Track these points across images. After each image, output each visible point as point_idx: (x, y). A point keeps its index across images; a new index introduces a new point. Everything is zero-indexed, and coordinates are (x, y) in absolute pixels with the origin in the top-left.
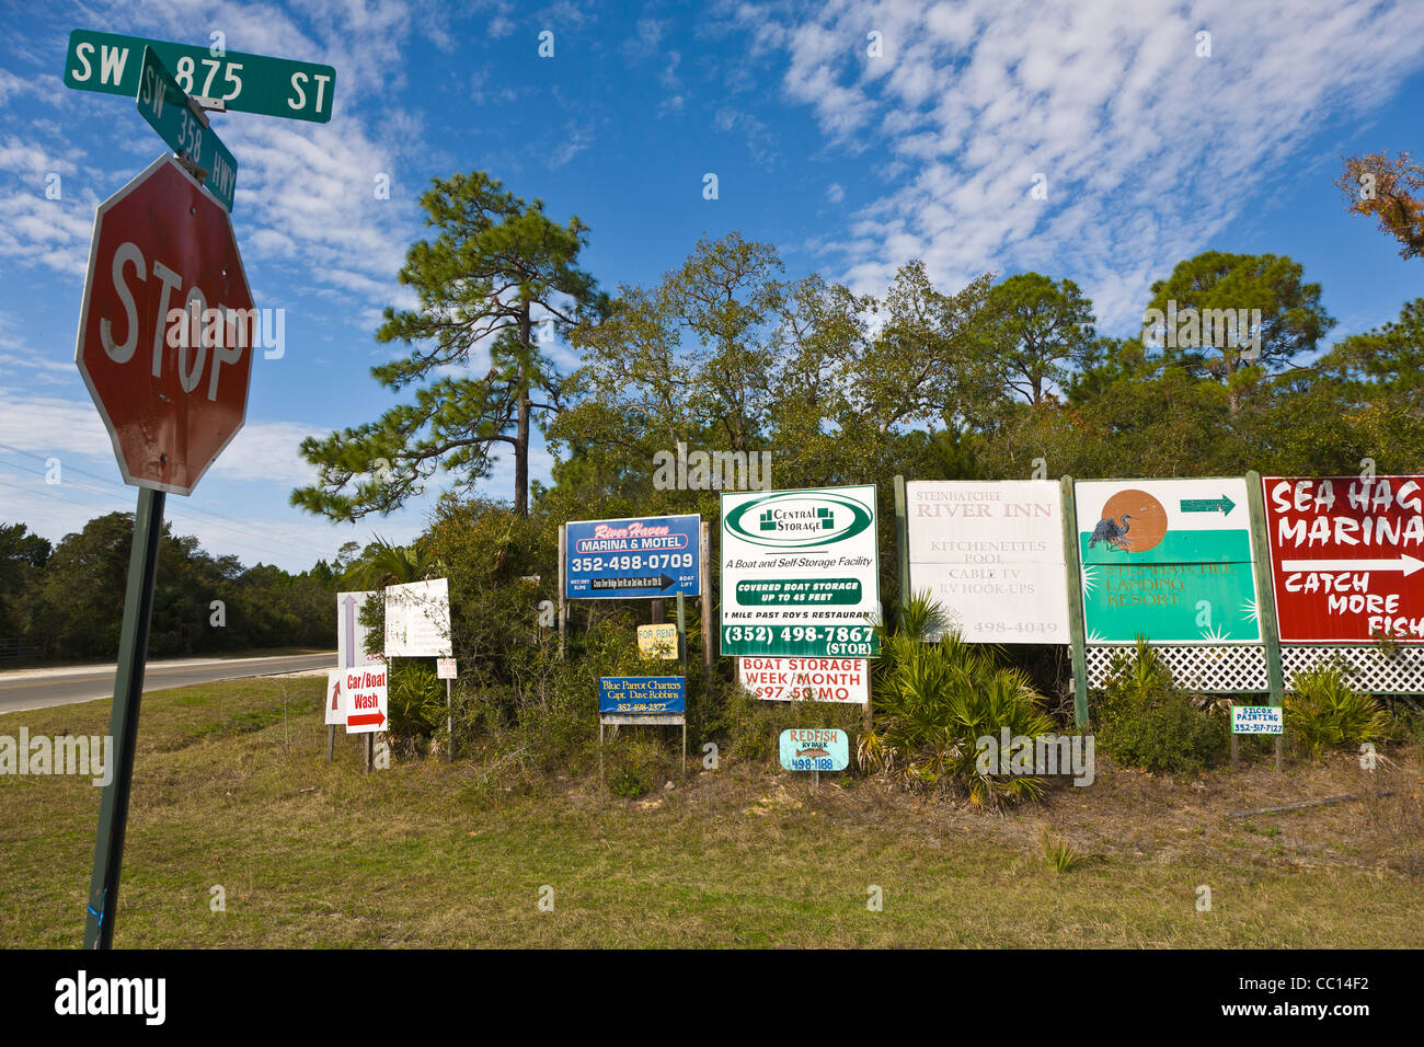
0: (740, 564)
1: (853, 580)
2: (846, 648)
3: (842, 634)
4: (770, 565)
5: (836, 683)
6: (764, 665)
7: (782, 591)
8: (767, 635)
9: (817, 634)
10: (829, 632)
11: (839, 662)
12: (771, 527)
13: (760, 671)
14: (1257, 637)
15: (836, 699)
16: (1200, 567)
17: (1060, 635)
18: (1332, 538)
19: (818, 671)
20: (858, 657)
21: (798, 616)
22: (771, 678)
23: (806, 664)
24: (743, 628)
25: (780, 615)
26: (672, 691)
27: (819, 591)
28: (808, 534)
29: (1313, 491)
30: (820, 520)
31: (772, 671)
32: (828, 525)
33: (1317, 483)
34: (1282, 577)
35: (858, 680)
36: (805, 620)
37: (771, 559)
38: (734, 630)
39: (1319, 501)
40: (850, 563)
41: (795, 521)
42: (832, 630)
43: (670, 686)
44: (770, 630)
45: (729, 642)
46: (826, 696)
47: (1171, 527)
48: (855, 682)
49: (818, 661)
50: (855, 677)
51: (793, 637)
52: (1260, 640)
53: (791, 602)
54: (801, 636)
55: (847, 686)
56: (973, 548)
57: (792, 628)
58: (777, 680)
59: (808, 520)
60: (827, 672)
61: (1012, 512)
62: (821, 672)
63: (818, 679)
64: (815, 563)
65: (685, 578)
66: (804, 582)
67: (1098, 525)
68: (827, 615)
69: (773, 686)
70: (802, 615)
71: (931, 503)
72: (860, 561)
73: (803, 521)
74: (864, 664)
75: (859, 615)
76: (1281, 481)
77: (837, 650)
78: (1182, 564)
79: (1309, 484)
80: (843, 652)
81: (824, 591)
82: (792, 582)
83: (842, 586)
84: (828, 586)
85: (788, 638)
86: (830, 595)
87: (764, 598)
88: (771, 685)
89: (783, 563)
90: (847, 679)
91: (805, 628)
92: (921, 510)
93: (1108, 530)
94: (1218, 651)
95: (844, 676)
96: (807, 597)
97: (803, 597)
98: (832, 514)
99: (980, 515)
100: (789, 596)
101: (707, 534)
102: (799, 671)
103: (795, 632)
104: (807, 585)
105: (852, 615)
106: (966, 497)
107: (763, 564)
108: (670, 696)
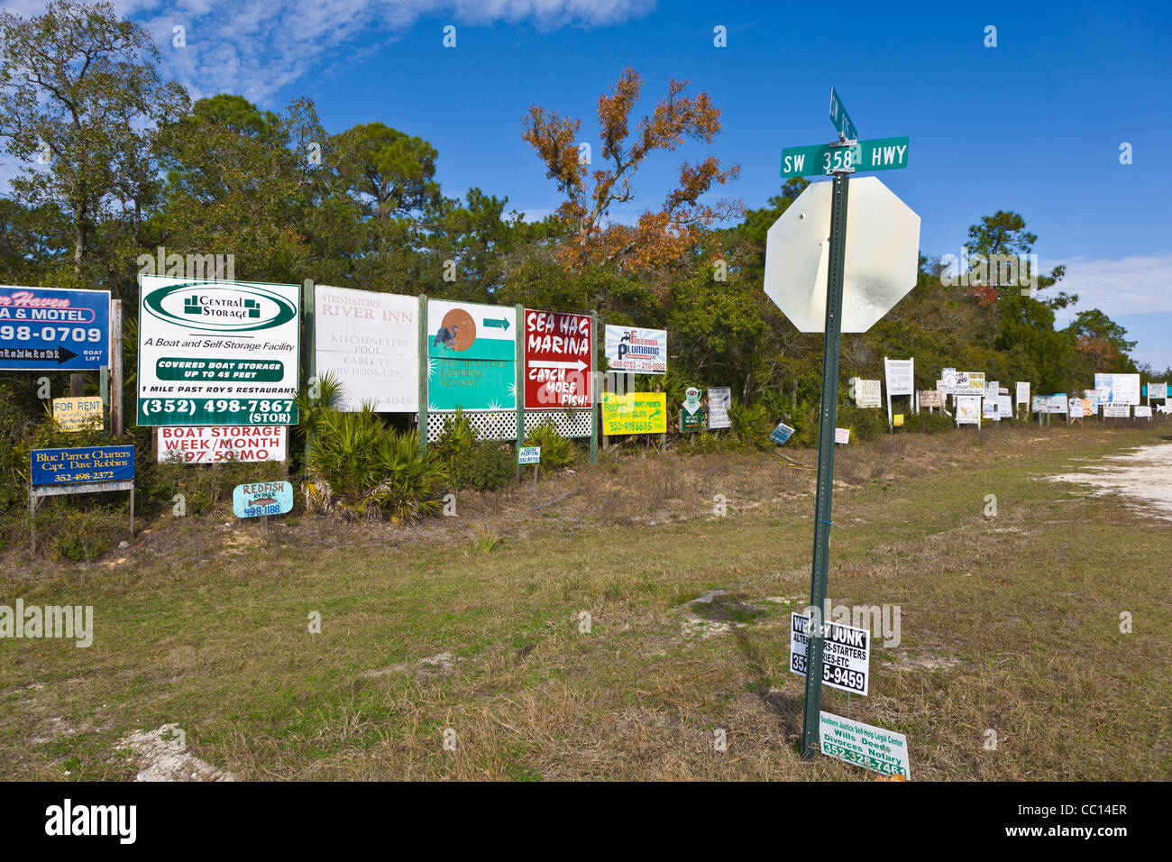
0: (160, 342)
1: (276, 362)
2: (268, 417)
3: (265, 406)
4: (194, 344)
5: (257, 445)
6: (185, 434)
7: (206, 369)
8: (189, 407)
9: (240, 406)
10: (252, 404)
11: (261, 429)
12: (198, 311)
13: (180, 439)
14: (513, 407)
15: (256, 460)
16: (490, 362)
17: (411, 406)
18: (551, 348)
19: (240, 436)
20: (278, 424)
21: (222, 391)
22: (192, 445)
23: (229, 431)
24: (163, 401)
25: (204, 390)
26: (120, 459)
27: (243, 370)
28: (236, 320)
29: (545, 320)
30: (247, 309)
31: (194, 439)
32: (255, 314)
33: (548, 315)
34: (528, 370)
35: (277, 443)
36: (229, 394)
37: (196, 339)
38: (153, 402)
39: (548, 326)
40: (274, 347)
41: (221, 308)
42: (255, 403)
43: (118, 454)
44: (192, 402)
45: (147, 413)
46: (247, 457)
47: (478, 336)
48: (274, 445)
49: (241, 428)
50: (274, 440)
51: (216, 408)
52: (515, 409)
53: (216, 378)
54: (224, 408)
55: (267, 447)
56: (361, 341)
57: (215, 401)
58: (199, 446)
59: (235, 309)
60: (249, 437)
61: (387, 318)
62: (243, 438)
63: (240, 443)
64: (240, 346)
65: (91, 352)
66: (229, 361)
67: (439, 331)
68: (251, 390)
69: (195, 451)
70: (225, 391)
71: (331, 304)
72: (283, 347)
73: (229, 309)
74: (283, 431)
75: (281, 390)
76: (532, 312)
77: (260, 419)
78: (482, 360)
79: (544, 316)
80: (265, 420)
81: (249, 370)
82: (217, 361)
83: (266, 366)
84: (252, 366)
85: (211, 409)
86: (254, 374)
87: (187, 374)
88: (193, 451)
89: (208, 344)
90: (268, 442)
91: (228, 401)
92: (324, 310)
93: (445, 335)
94: (496, 415)
95: (264, 440)
96: (231, 375)
97: (227, 375)
98: (258, 306)
99: (366, 317)
100: (213, 373)
101: (120, 311)
102: (222, 437)
103: (219, 404)
104: (232, 365)
105: (275, 390)
106: (357, 302)
107: (187, 344)
108: (118, 464)
